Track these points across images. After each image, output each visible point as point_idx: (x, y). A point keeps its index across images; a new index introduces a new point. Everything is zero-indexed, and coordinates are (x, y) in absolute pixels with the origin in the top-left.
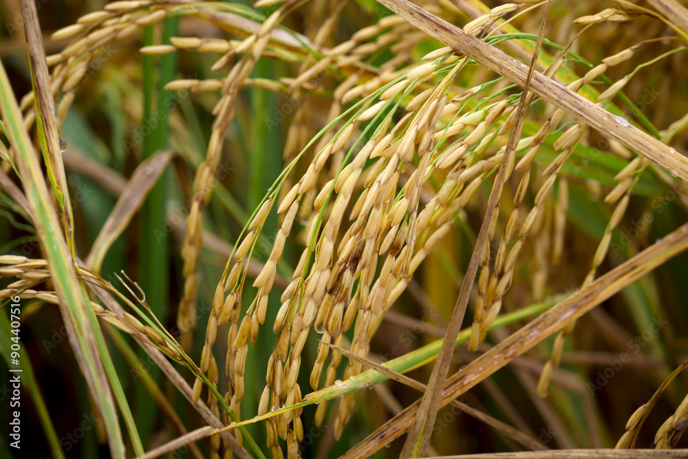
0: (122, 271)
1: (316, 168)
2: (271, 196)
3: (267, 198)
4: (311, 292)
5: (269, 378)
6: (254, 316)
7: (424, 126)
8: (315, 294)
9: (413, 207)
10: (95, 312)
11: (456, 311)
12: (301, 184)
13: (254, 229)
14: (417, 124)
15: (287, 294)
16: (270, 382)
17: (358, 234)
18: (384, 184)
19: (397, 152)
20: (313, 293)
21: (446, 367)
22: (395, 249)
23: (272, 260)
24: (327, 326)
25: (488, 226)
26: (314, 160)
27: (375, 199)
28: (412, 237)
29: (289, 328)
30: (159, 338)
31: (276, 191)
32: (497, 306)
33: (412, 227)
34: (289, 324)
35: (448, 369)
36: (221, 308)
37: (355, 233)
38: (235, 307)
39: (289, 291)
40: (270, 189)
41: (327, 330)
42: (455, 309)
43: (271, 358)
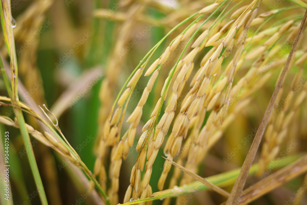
0: (44, 105)
1: (171, 49)
2: (142, 66)
3: (139, 67)
4: (161, 126)
5: (132, 180)
6: (126, 141)
7: (241, 26)
8: (163, 128)
9: (230, 79)
10: (28, 130)
11: (252, 147)
12: (160, 58)
13: (130, 87)
14: (237, 25)
15: (146, 127)
16: (132, 183)
17: (194, 94)
18: (213, 61)
19: (223, 41)
20: (162, 127)
21: (243, 183)
22: (217, 108)
23: (140, 106)
24: (171, 151)
25: (277, 94)
26: (170, 45)
27: (206, 70)
28: (228, 98)
29: (146, 149)
30: (66, 150)
31: (146, 63)
32: (276, 150)
33: (228, 92)
34: (146, 146)
35: (244, 184)
36: (107, 136)
37: (193, 93)
38: (116, 136)
39: (147, 125)
40: (141, 61)
41: (171, 153)
42: (252, 146)
43: (134, 168)
